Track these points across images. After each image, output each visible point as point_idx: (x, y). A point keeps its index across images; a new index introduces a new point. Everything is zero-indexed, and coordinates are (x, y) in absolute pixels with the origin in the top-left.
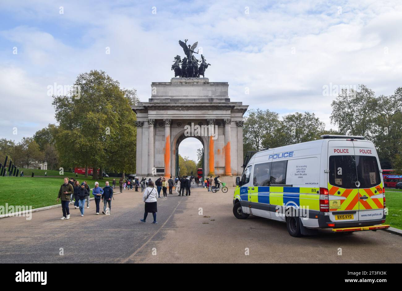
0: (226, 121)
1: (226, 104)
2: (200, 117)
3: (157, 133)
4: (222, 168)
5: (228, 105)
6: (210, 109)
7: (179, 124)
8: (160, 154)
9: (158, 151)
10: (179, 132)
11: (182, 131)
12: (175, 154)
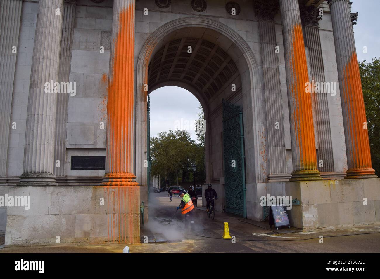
7: (163, 1)
8: (87, 97)
9: (80, 85)
10: (163, 24)
11: (174, 20)
12: (145, 101)
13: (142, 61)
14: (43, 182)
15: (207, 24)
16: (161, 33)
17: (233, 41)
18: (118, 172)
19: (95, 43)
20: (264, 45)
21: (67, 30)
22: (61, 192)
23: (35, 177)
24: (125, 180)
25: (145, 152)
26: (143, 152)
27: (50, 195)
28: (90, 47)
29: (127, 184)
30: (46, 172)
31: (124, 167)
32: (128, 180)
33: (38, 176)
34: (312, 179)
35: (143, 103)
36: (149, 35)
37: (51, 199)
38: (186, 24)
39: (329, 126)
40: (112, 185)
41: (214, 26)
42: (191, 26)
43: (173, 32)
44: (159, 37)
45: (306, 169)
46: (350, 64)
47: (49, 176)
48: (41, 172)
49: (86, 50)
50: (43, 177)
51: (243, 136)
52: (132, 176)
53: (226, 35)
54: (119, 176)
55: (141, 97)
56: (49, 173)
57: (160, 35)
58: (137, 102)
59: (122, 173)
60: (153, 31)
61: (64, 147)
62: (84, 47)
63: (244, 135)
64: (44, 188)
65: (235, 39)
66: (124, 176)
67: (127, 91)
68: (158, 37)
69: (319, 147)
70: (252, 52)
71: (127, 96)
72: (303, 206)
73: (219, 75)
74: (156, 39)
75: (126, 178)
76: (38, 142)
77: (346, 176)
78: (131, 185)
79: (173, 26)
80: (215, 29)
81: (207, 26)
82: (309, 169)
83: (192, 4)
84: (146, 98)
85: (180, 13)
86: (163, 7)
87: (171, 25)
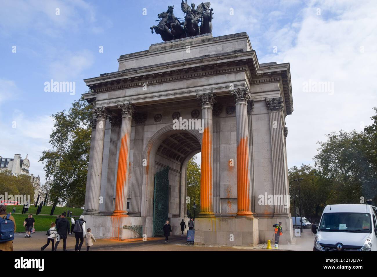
1: (232, 58)
2: (182, 93)
5: (235, 59)
6: (201, 74)
7: (158, 118)
10: (157, 131)
11: (162, 128)
12: (148, 174)
13: (146, 153)
14: (92, 214)
16: (156, 136)
26: (145, 200)
27: (93, 218)
29: (119, 215)
30: (94, 210)
32: (120, 213)
34: (202, 217)
35: (146, 175)
36: (151, 138)
37: (93, 220)
43: (162, 135)
45: (202, 211)
46: (239, 146)
47: (95, 211)
48: (92, 210)
52: (122, 212)
54: (116, 212)
55: (145, 172)
57: (156, 138)
58: (143, 175)
59: (118, 210)
60: (152, 136)
61: (113, 198)
64: (91, 216)
65: (195, 133)
67: (122, 174)
71: (122, 176)
74: (153, 140)
76: (91, 198)
77: (236, 216)
78: (121, 216)
82: (203, 212)
83: (173, 116)
84: (148, 173)
85: (166, 123)
86: (158, 121)
87: (161, 132)
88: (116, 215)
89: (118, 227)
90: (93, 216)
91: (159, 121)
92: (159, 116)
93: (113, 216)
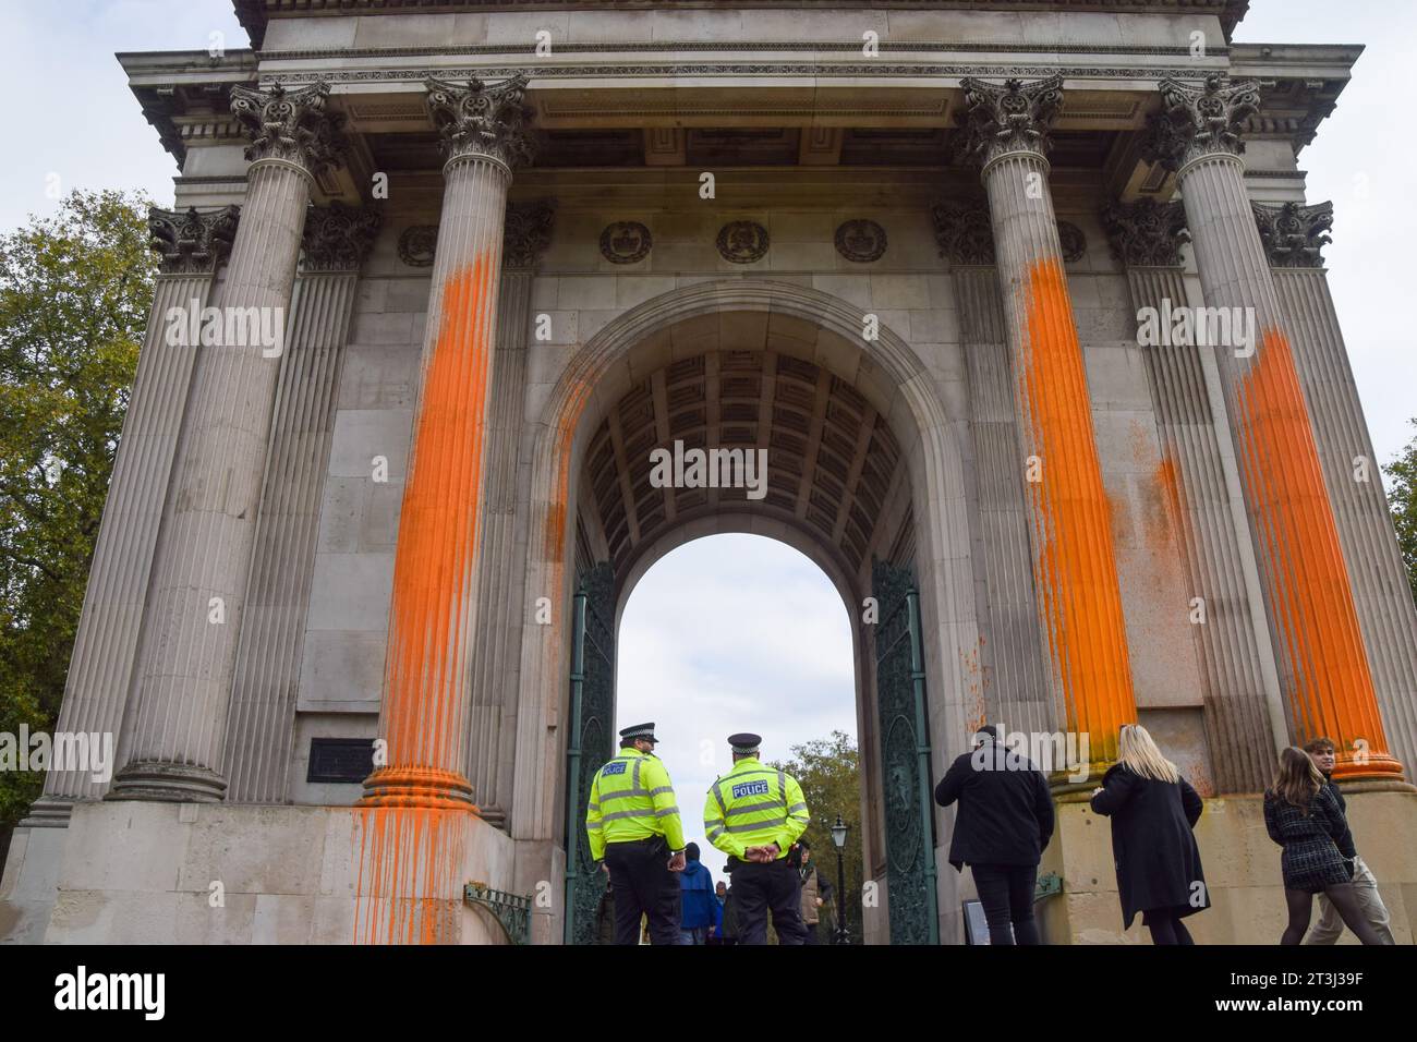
0: (1183, 115)
3: (367, 323)
4: (1183, 723)
7: (626, 242)
8: (371, 551)
9: (352, 514)
10: (623, 312)
11: (657, 298)
12: (558, 559)
13: (550, 433)
14: (178, 792)
15: (768, 301)
16: (616, 341)
17: (863, 347)
18: (404, 762)
19: (406, 384)
20: (975, 347)
21: (327, 351)
22: (221, 822)
23: (155, 772)
24: (425, 789)
25: (551, 728)
27: (187, 829)
28: (391, 398)
29: (428, 804)
30: (190, 763)
31: (425, 749)
32: (434, 790)
33: (163, 770)
35: (550, 565)
36: (578, 348)
37: (190, 843)
38: (703, 303)
39: (1245, 617)
40: (381, 806)
41: (791, 304)
42: (716, 309)
43: (657, 332)
44: (608, 352)
46: (1257, 371)
47: (198, 774)
48: (175, 762)
49: (378, 408)
50: (178, 774)
51: (921, 675)
53: (836, 329)
54: (405, 777)
55: (544, 547)
56: (201, 766)
57: (613, 348)
58: (529, 562)
59: (418, 767)
60: (590, 336)
61: (289, 710)
62: (372, 398)
63: (923, 669)
64: (173, 806)
66: (423, 778)
68: (604, 355)
69: (1210, 700)
70: (929, 374)
72: (1072, 896)
73: (863, 473)
74: (598, 361)
75: (427, 784)
76: (177, 670)
78: (441, 808)
79: (657, 315)
80: (799, 314)
81: (771, 304)
83: (721, 240)
84: (560, 549)
85: (678, 274)
86: (625, 261)
87: (650, 314)
88: (400, 798)
89: (419, 894)
90: (188, 812)
91: (635, 259)
92: (634, 234)
93: (373, 811)
